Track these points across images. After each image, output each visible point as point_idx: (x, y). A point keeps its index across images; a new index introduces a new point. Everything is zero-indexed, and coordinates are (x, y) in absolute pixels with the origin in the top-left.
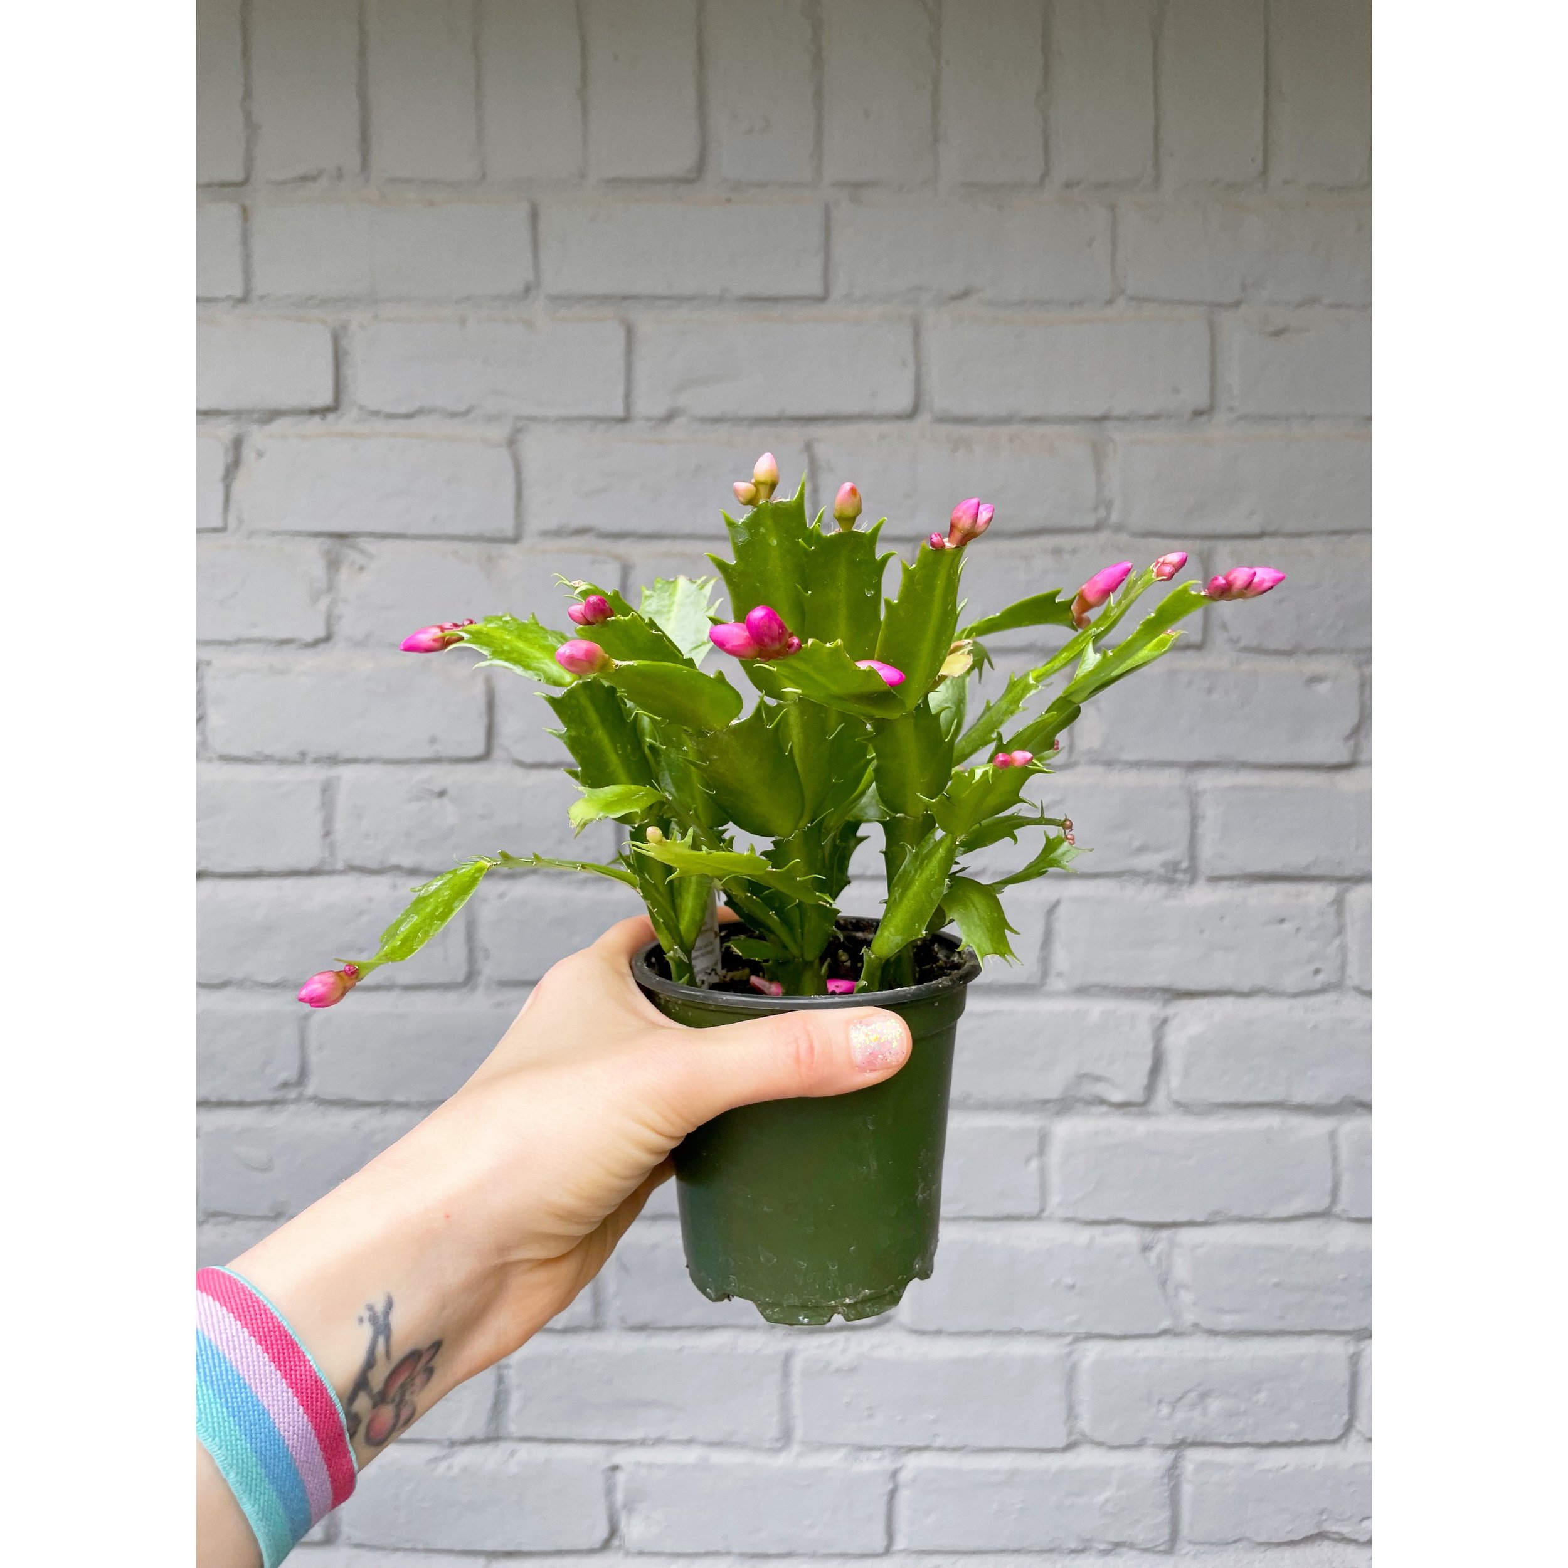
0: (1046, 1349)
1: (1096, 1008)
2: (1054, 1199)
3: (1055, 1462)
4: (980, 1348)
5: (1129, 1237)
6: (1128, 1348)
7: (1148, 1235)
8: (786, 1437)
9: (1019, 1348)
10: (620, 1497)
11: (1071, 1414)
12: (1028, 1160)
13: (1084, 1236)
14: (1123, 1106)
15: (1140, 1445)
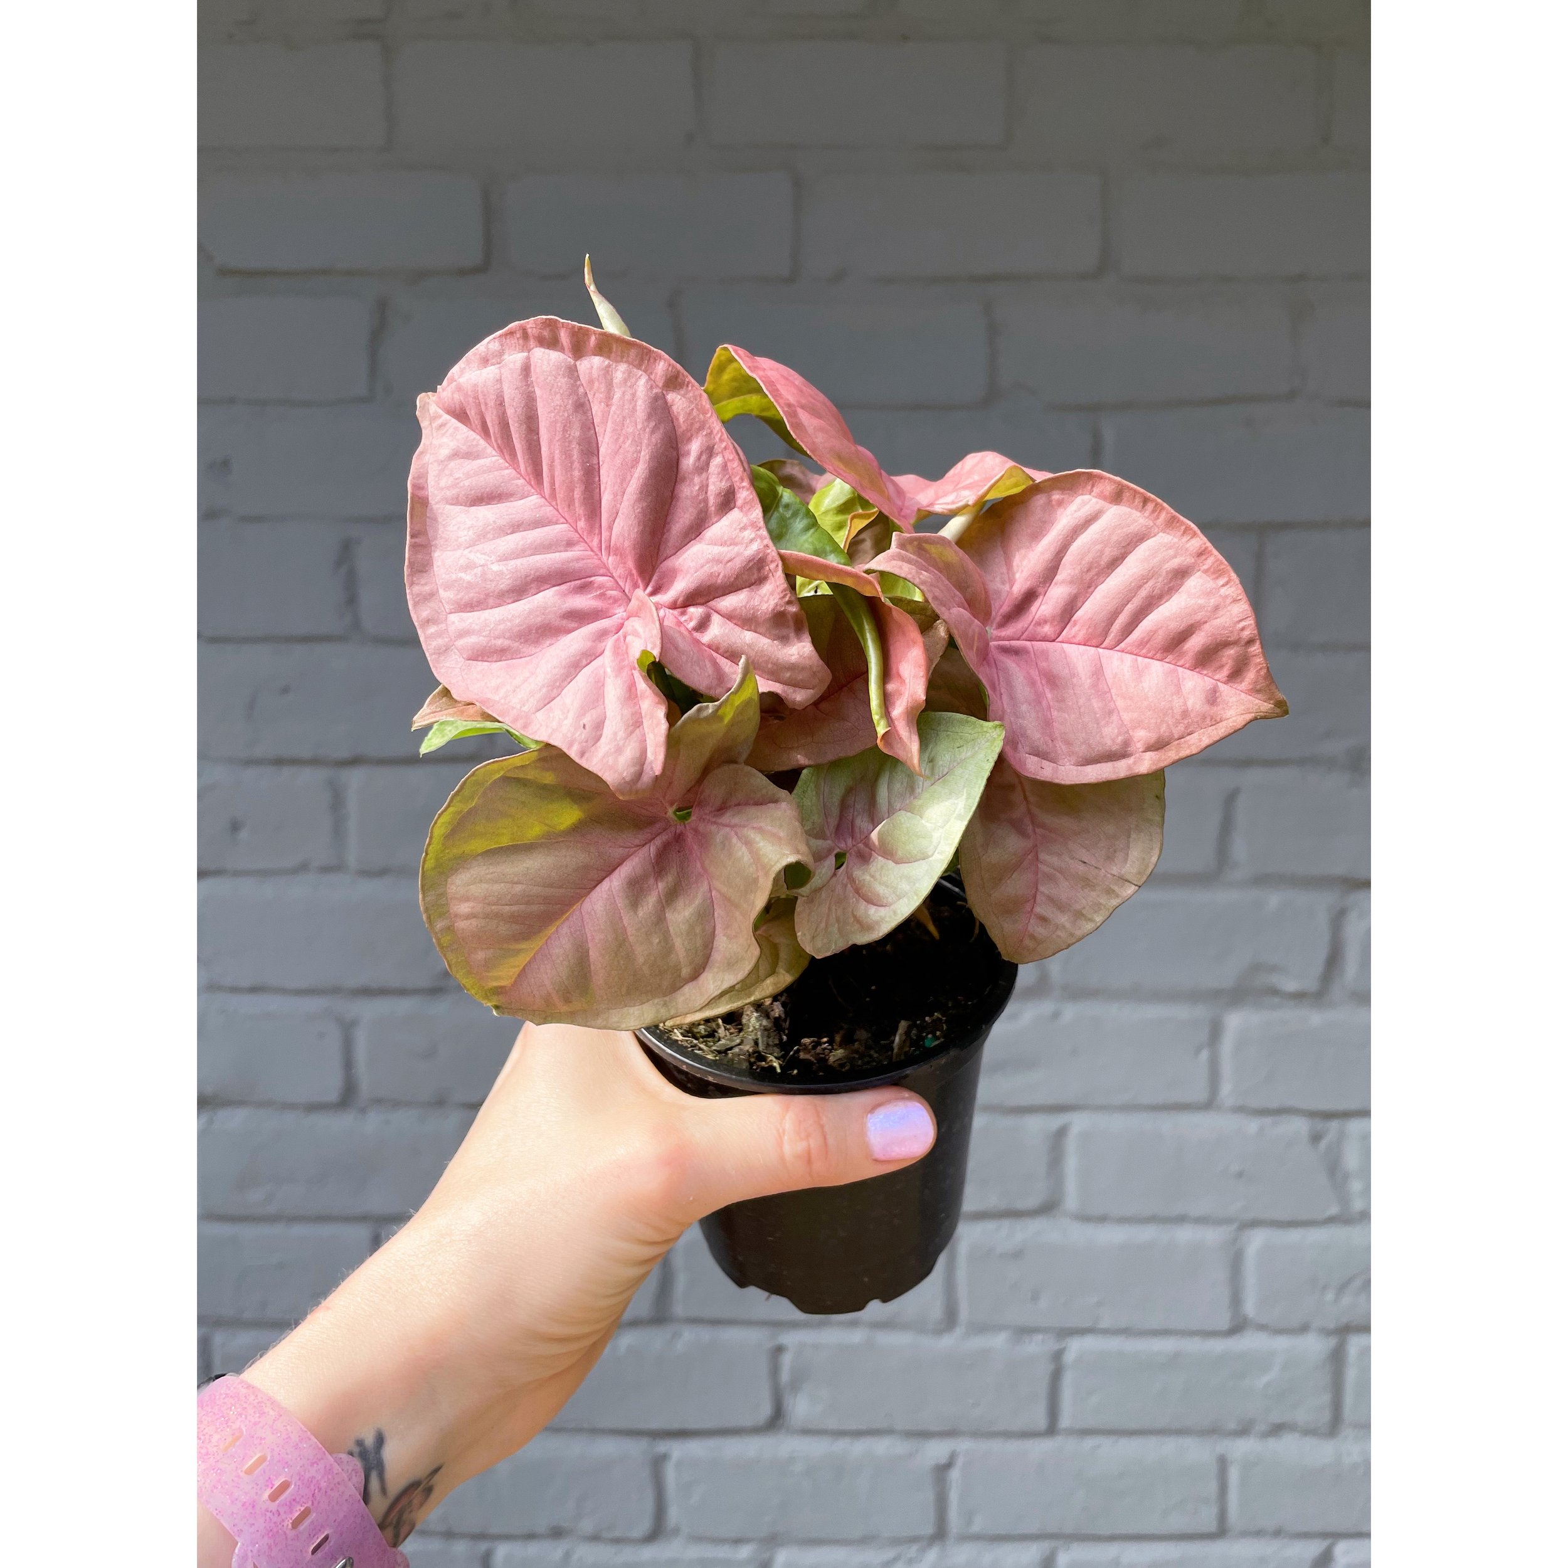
0: (1212, 1236)
1: (1274, 899)
2: (1226, 1089)
3: (1218, 1346)
4: (1146, 1234)
5: (1299, 1126)
6: (1294, 1236)
7: (1320, 1125)
8: (950, 1319)
9: (1185, 1234)
10: (785, 1376)
11: (1236, 1300)
12: (1198, 1051)
13: (1253, 1125)
14: (1299, 997)
15: (1304, 1329)
